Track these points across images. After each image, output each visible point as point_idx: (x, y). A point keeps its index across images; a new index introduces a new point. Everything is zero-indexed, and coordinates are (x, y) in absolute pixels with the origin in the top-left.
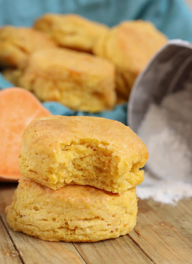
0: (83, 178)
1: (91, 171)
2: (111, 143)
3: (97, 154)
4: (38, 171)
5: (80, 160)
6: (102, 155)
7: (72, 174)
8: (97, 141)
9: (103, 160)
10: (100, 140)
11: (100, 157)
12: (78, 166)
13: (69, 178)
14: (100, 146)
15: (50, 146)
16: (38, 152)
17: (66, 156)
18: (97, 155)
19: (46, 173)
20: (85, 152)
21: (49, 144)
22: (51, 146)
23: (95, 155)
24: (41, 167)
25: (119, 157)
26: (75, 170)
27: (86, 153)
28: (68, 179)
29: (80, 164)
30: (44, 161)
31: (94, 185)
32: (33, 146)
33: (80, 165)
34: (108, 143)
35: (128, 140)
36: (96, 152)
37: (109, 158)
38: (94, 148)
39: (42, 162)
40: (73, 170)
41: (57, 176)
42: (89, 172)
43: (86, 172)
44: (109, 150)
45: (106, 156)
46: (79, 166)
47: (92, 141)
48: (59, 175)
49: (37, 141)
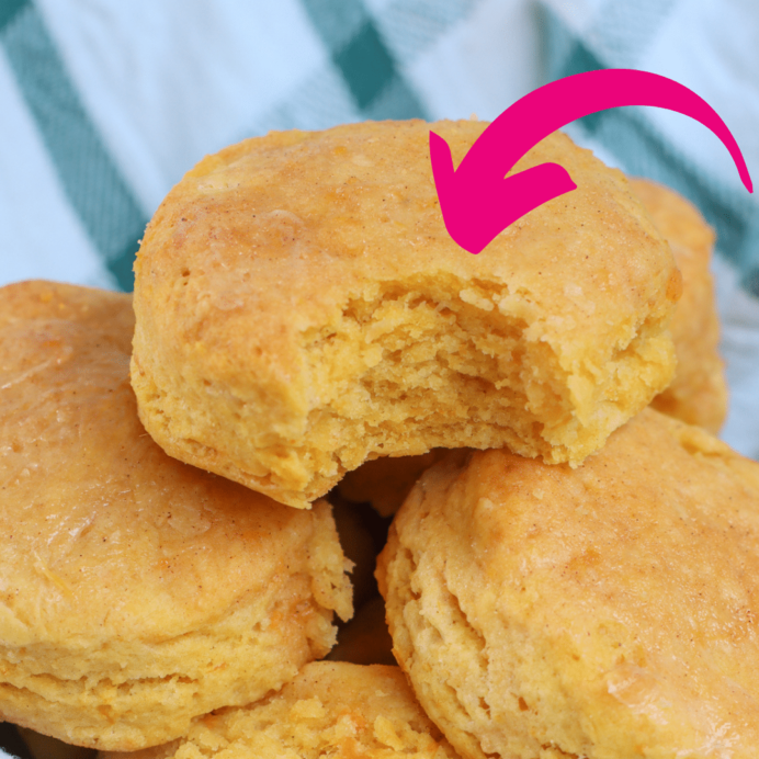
0: (414, 427)
1: (441, 398)
2: (514, 284)
3: (460, 326)
4: (225, 447)
5: (392, 363)
6: (482, 330)
7: (366, 424)
8: (455, 279)
9: (485, 351)
10: (464, 275)
11: (473, 338)
12: (386, 389)
13: (354, 445)
14: (469, 296)
15: (259, 351)
16: (211, 376)
17: (332, 371)
18: (460, 329)
19: (260, 456)
20: (406, 330)
21: (253, 342)
22: (264, 354)
23: (451, 332)
24: (233, 433)
25: (553, 347)
26: (375, 406)
27: (409, 332)
28: (353, 450)
29: (392, 379)
30: (245, 412)
31: (462, 443)
32: (187, 348)
33: (396, 381)
34: (501, 283)
35: (587, 252)
36: (452, 320)
37: (511, 343)
38: (443, 305)
39: (238, 416)
40: (369, 409)
41: (308, 455)
42: (435, 404)
43: (425, 404)
44: (507, 314)
45: (498, 332)
46: (392, 386)
47: (429, 281)
48: (313, 451)
49: (200, 326)
